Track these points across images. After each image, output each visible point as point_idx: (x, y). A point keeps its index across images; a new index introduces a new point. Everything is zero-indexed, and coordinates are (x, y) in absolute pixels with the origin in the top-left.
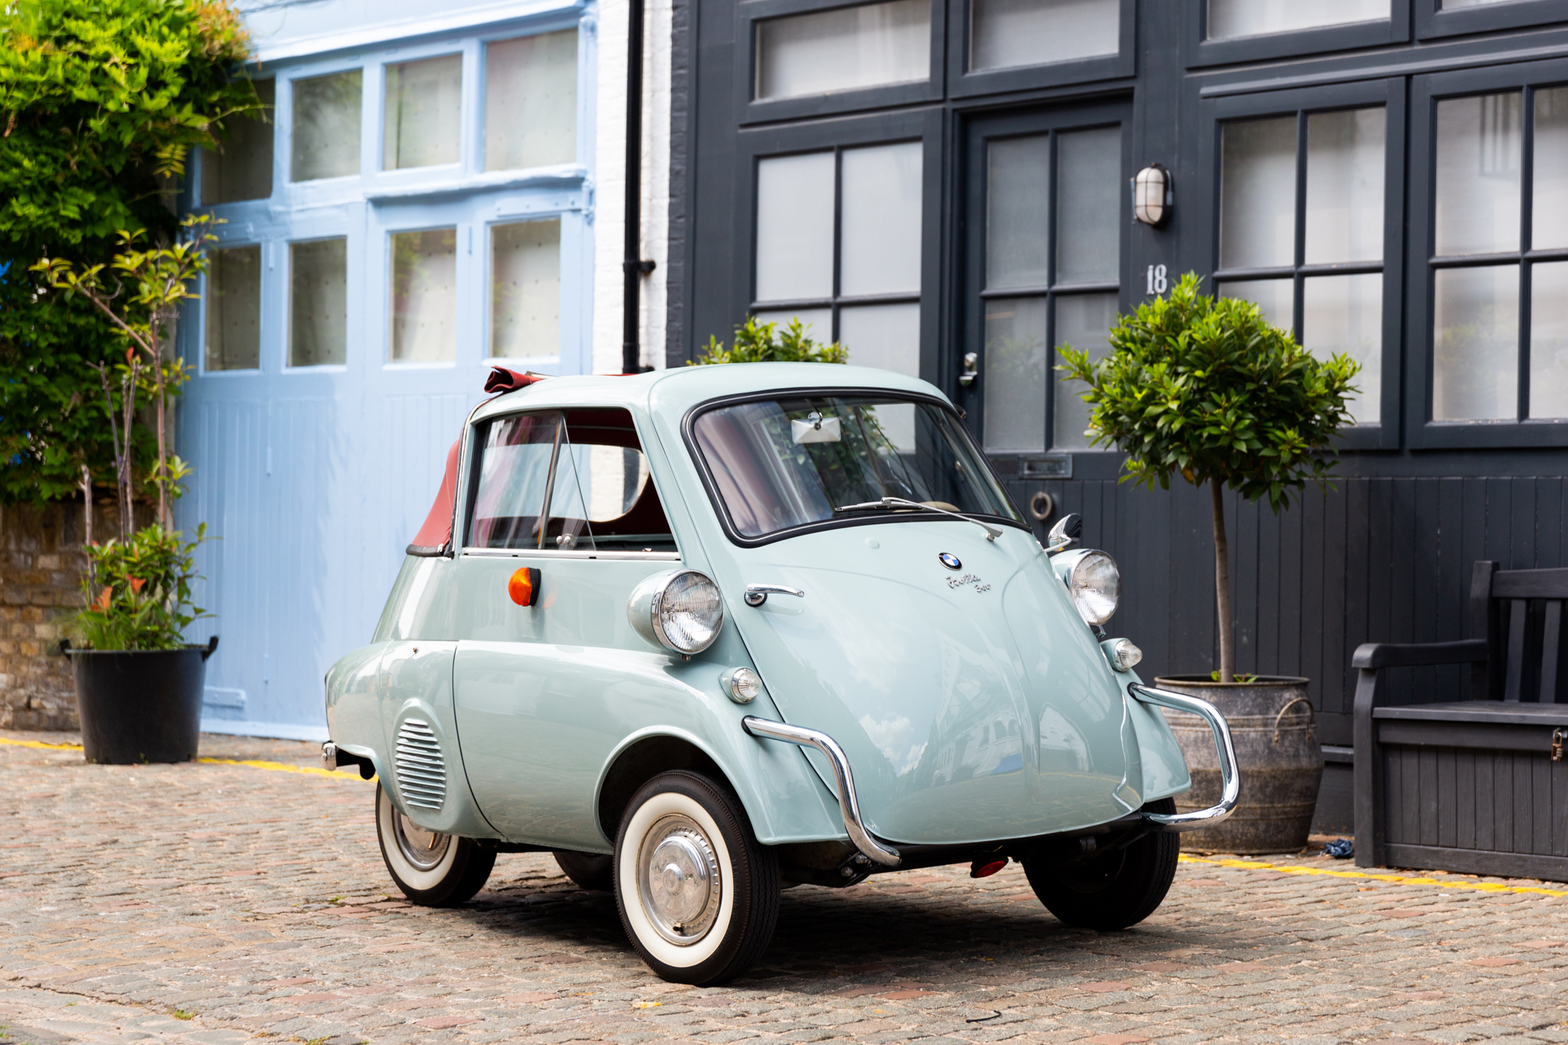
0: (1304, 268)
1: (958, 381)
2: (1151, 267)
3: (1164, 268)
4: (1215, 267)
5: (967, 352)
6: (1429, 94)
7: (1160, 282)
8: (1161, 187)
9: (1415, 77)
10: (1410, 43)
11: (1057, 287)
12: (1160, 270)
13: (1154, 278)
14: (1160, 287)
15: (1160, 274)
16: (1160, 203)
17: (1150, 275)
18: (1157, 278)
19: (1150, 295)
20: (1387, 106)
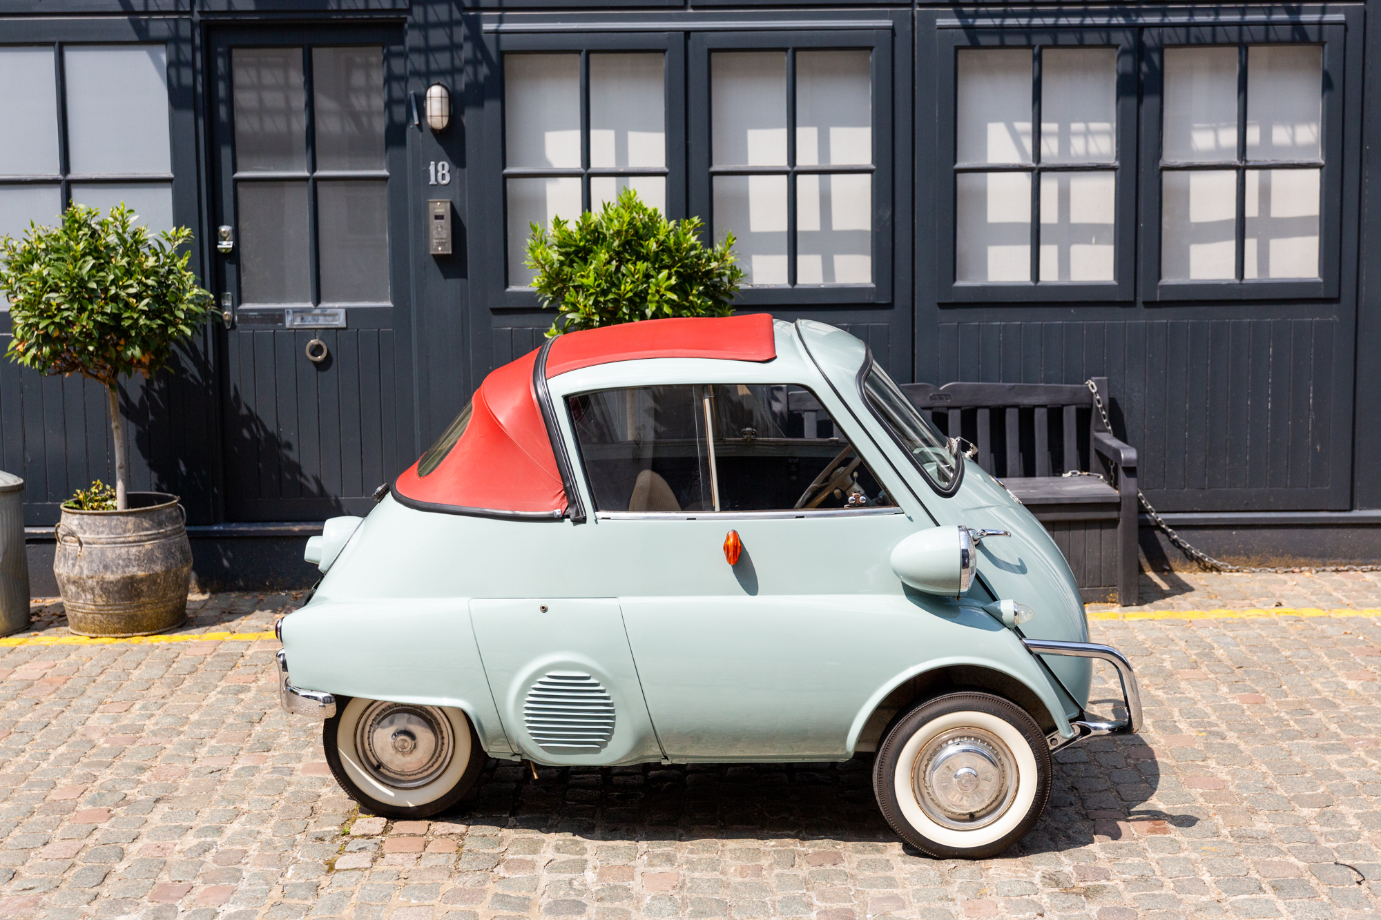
0: (590, 171)
1: (217, 248)
2: (432, 163)
3: (448, 165)
4: (504, 167)
5: (222, 224)
6: (705, 48)
7: (443, 175)
8: (446, 101)
9: (691, 34)
10: (684, 7)
11: (319, 173)
12: (443, 166)
13: (437, 172)
14: (443, 178)
15: (443, 169)
16: (446, 112)
17: (432, 168)
18: (440, 172)
19: (432, 185)
20: (667, 53)
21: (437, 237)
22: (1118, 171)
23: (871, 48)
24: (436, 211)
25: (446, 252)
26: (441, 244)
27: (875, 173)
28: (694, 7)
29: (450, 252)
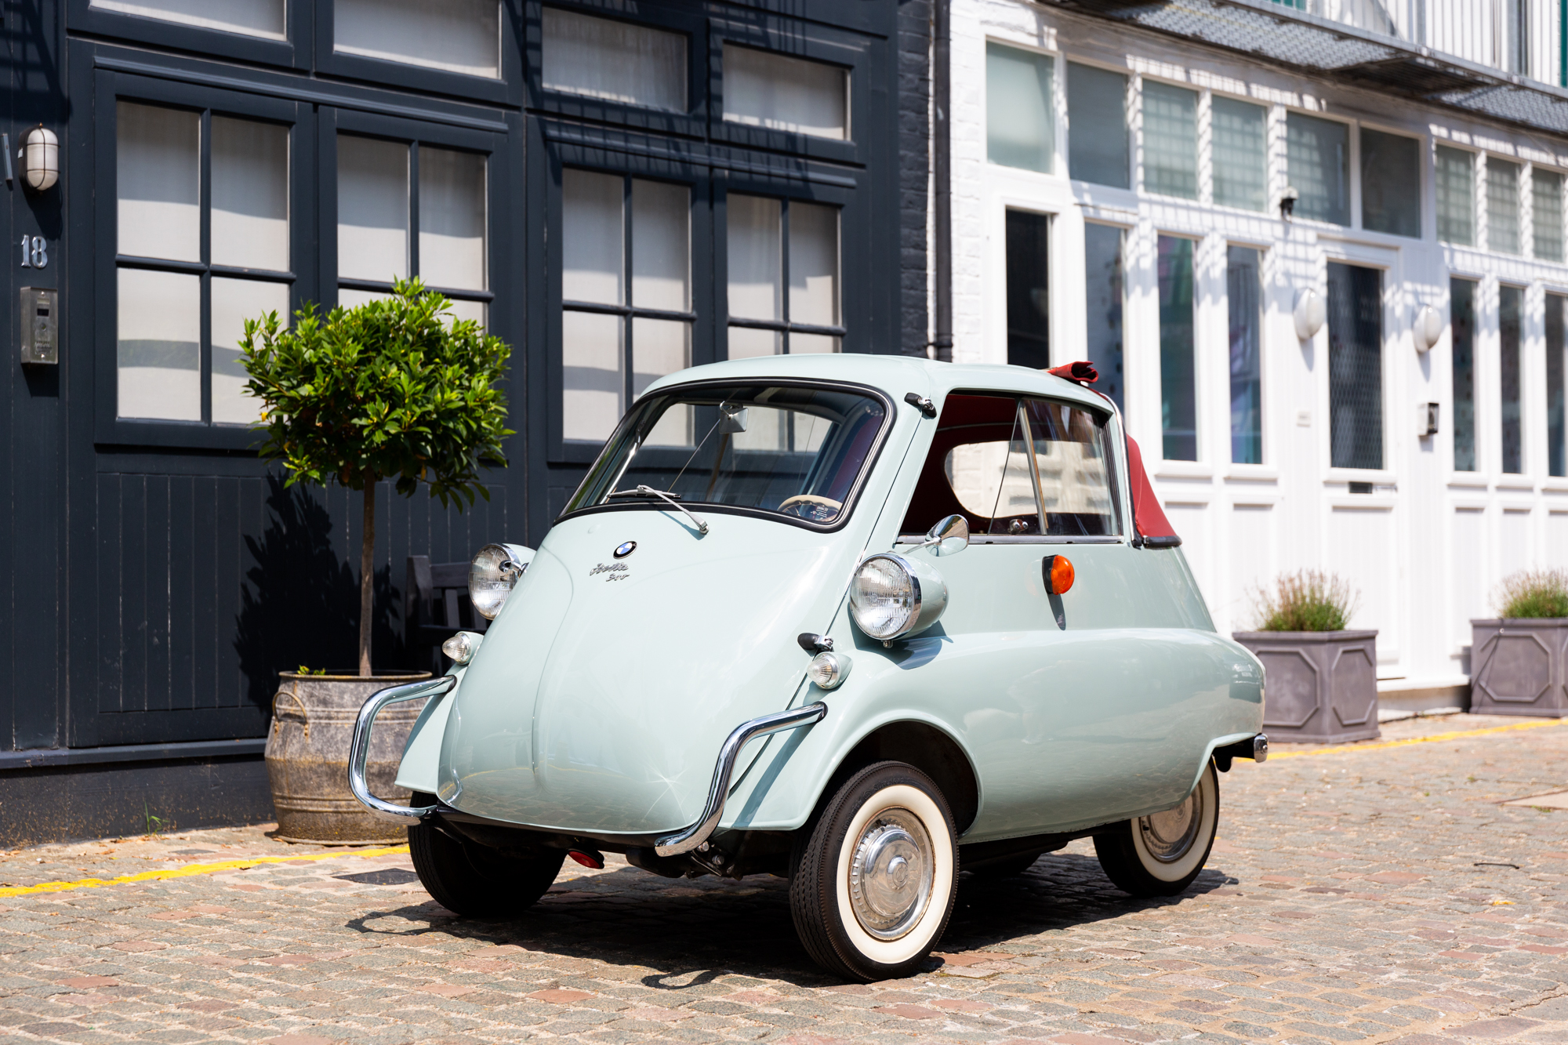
0: (212, 267)
2: (28, 236)
3: (43, 242)
4: (113, 248)
7: (39, 253)
8: (57, 152)
9: (320, 107)
10: (308, 72)
12: (39, 241)
13: (31, 248)
14: (38, 258)
15: (39, 247)
16: (56, 168)
17: (25, 242)
18: (34, 249)
19: (24, 267)
20: (294, 127)
21: (39, 339)
22: (696, 323)
23: (487, 153)
24: (39, 302)
25: (50, 362)
26: (44, 350)
27: (492, 303)
28: (318, 75)
29: (56, 362)
